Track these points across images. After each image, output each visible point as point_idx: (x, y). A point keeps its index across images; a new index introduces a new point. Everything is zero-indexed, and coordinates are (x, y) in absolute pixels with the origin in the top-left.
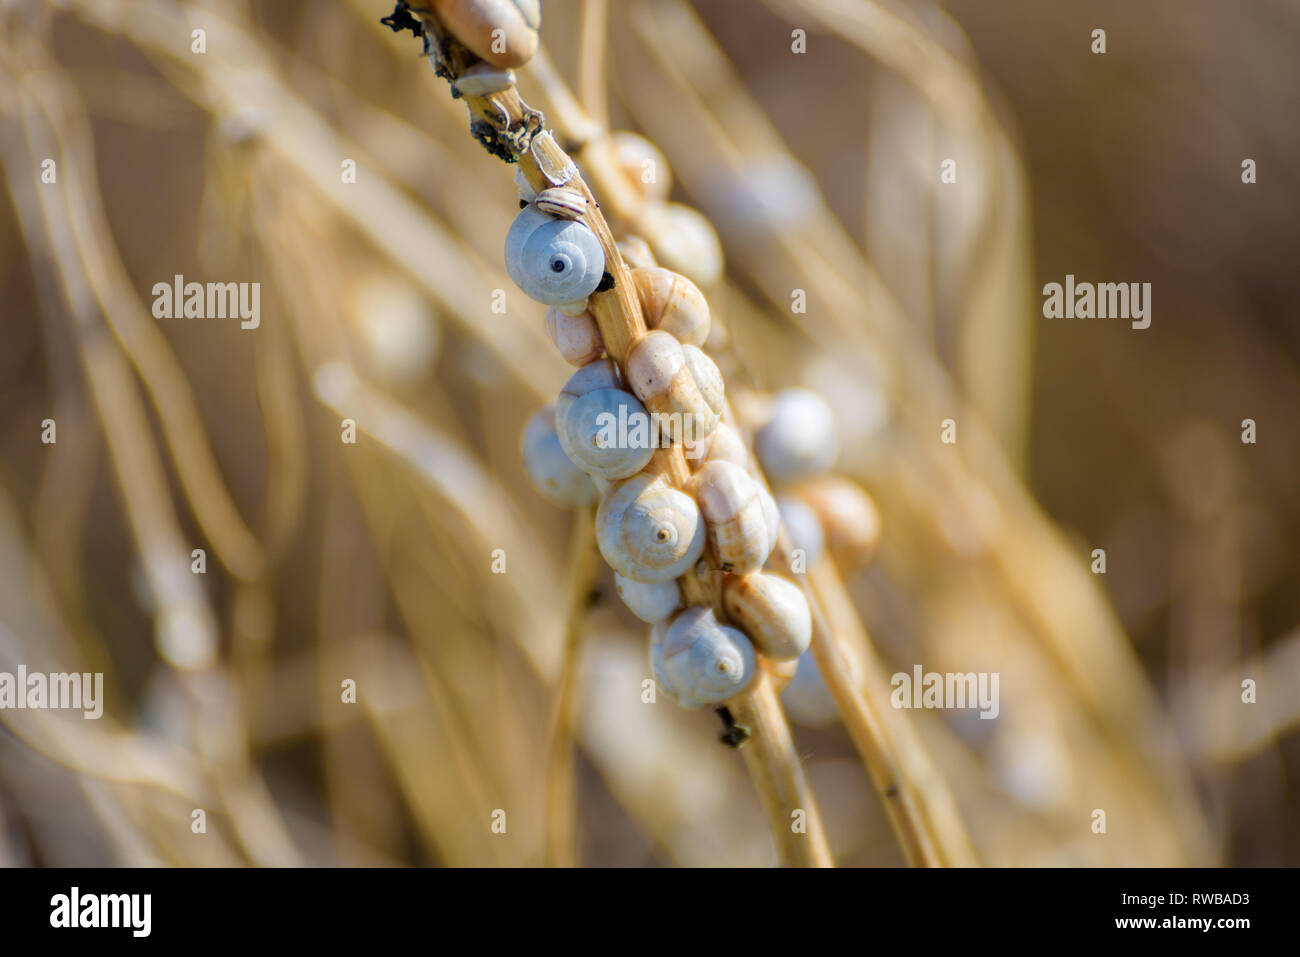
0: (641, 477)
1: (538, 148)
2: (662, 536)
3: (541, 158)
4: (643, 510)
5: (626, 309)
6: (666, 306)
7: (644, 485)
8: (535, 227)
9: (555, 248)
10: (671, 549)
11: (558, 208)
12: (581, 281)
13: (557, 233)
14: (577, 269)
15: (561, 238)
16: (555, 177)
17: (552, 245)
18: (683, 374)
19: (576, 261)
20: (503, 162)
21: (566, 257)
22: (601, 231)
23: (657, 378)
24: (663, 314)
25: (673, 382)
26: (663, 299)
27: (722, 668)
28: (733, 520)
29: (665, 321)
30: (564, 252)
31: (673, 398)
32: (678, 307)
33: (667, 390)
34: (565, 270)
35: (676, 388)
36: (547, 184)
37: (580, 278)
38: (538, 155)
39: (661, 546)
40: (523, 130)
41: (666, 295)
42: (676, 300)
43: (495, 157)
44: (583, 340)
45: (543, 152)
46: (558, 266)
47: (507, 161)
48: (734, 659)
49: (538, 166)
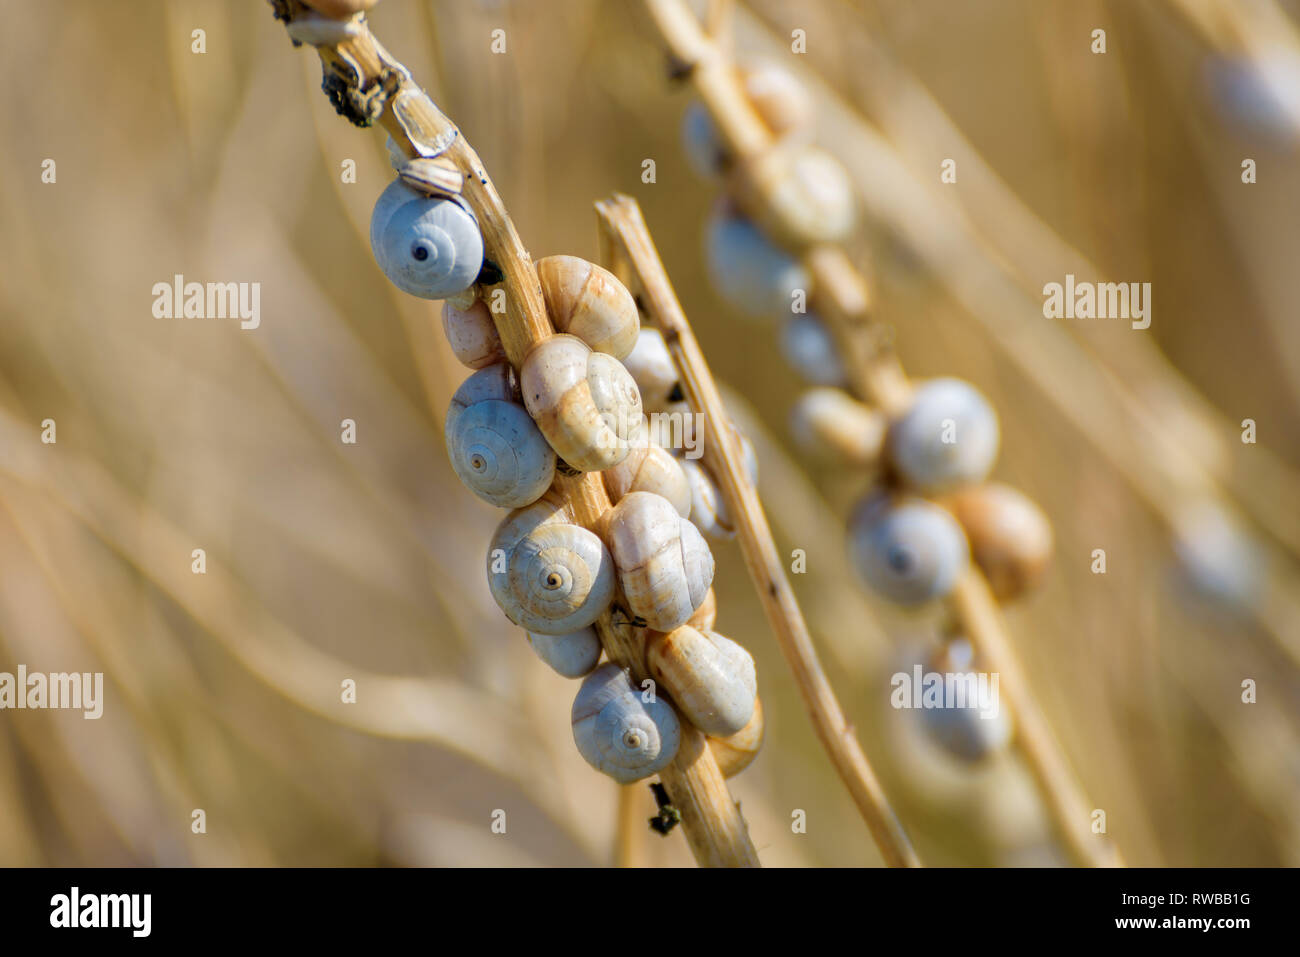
0: (539, 508)
1: (403, 111)
2: (553, 582)
3: (408, 123)
4: (534, 548)
5: (522, 306)
6: (576, 306)
7: (542, 518)
8: (399, 205)
9: (418, 232)
10: (564, 597)
11: (419, 184)
12: (450, 272)
13: (422, 213)
14: (443, 259)
15: (427, 220)
16: (426, 145)
17: (415, 228)
18: (579, 389)
19: (442, 248)
20: (353, 125)
21: (429, 243)
22: (489, 213)
23: (545, 394)
24: (572, 315)
25: (564, 398)
26: (572, 297)
27: (632, 741)
28: (640, 568)
29: (575, 324)
30: (428, 237)
31: (563, 419)
32: (590, 307)
33: (555, 408)
34: (428, 260)
35: (566, 408)
36: (415, 154)
37: (448, 269)
38: (403, 118)
39: (551, 593)
40: (377, 88)
41: (576, 292)
42: (589, 298)
43: (344, 119)
44: (478, 340)
45: (410, 115)
46: (421, 253)
47: (357, 124)
48: (648, 732)
49: (404, 131)
